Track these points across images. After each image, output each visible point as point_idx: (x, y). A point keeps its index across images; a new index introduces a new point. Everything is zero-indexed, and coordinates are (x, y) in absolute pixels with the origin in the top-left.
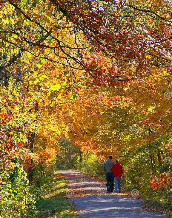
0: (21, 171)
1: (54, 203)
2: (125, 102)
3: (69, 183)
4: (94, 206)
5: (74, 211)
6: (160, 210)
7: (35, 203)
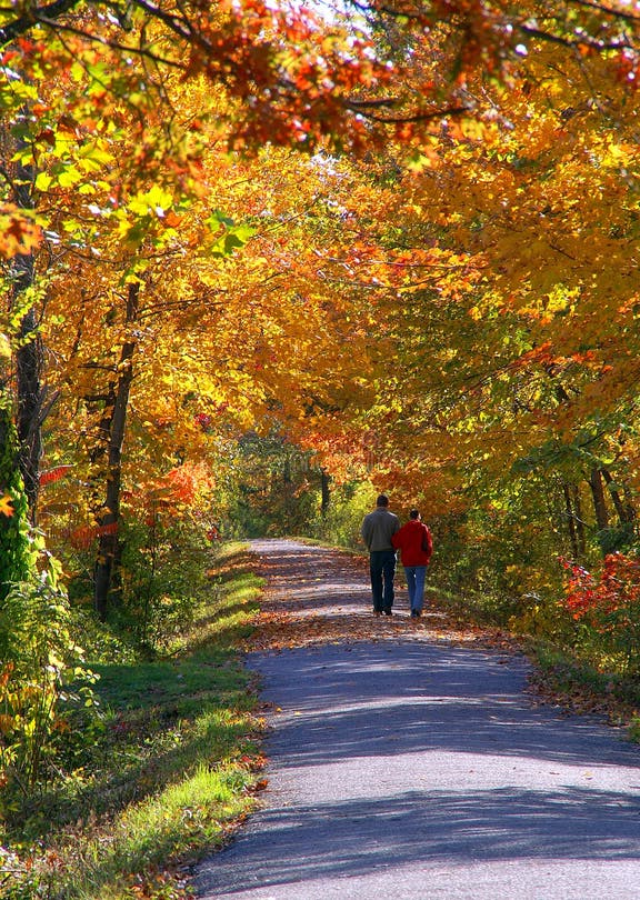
0: (36, 555)
1: (180, 676)
2: (458, 273)
3: (270, 586)
4: (337, 690)
5: (255, 711)
6: (598, 706)
7: (93, 681)
